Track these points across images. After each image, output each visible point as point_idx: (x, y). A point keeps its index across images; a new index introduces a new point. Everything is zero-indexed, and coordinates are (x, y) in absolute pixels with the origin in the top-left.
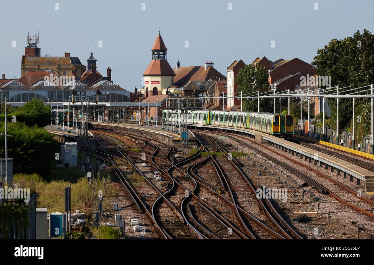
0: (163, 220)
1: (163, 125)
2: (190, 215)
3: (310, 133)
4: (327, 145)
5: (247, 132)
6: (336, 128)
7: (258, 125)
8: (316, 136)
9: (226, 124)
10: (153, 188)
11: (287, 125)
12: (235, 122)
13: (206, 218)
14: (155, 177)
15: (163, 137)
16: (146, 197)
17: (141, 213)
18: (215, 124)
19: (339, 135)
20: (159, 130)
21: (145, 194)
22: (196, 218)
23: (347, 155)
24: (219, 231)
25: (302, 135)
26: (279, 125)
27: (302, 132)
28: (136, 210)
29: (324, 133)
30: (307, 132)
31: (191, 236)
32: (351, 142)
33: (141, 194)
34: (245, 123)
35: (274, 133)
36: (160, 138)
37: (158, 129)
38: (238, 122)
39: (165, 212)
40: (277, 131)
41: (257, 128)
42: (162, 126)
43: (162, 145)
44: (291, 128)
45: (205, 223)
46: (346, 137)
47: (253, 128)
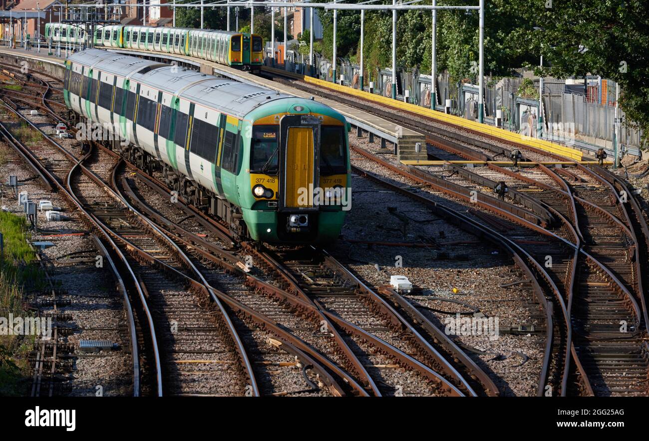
0: (91, 202)
1: (50, 47)
2: (131, 194)
3: (287, 63)
4: (318, 84)
5: (187, 62)
6: (332, 56)
7: (204, 49)
8: (297, 68)
9: (151, 47)
10: (59, 150)
11: (253, 50)
12: (166, 44)
13: (158, 199)
14: (58, 133)
15: (53, 67)
16: (52, 165)
17: (52, 191)
18: (132, 48)
19: (336, 67)
20: (45, 56)
21: (50, 160)
22: (141, 198)
23: (353, 99)
24: (183, 220)
25: (274, 67)
26: (240, 51)
27: (273, 62)
28: (43, 187)
29: (311, 64)
30: (283, 62)
31: (139, 229)
32: (357, 80)
33: (43, 159)
34: (182, 46)
35: (232, 63)
36: (48, 68)
37: (41, 53)
38: (170, 44)
39: (89, 190)
40: (237, 60)
41: (202, 54)
42: (49, 50)
43: (52, 80)
44: (258, 56)
45: (156, 208)
46: (348, 72)
47: (195, 54)
